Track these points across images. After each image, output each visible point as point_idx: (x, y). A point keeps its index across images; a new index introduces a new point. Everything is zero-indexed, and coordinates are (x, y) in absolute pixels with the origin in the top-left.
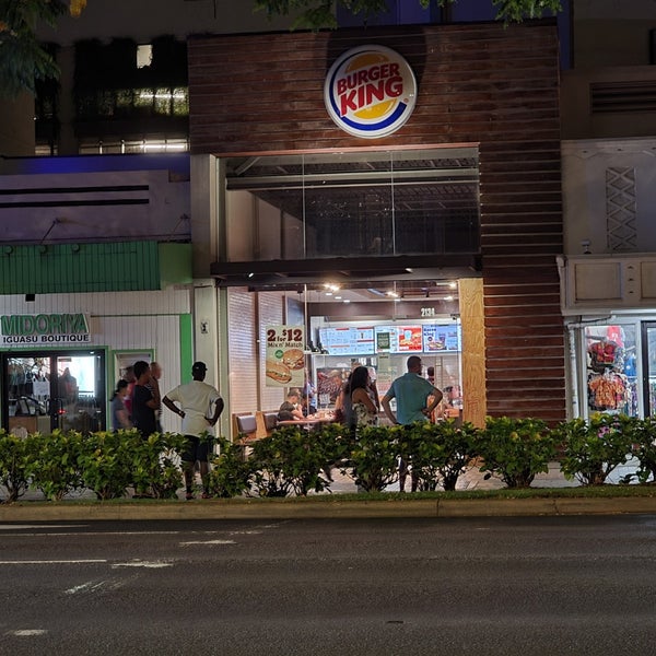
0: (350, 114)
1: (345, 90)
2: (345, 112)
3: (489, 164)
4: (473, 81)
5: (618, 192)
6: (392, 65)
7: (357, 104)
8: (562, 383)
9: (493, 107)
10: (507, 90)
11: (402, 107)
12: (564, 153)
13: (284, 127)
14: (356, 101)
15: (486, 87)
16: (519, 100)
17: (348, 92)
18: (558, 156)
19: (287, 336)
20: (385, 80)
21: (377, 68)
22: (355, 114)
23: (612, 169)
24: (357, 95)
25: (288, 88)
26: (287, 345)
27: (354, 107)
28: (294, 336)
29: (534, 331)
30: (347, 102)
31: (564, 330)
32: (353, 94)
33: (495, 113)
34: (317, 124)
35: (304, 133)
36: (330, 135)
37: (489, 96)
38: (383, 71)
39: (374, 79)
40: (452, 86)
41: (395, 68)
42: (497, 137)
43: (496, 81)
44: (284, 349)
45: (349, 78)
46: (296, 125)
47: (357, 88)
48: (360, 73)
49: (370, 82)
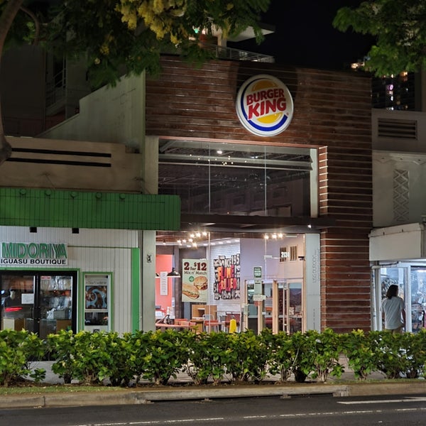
0: (254, 119)
1: (252, 103)
2: (250, 116)
3: (332, 160)
4: (324, 107)
5: (399, 184)
6: (280, 90)
7: (259, 113)
8: (368, 303)
9: (335, 124)
10: (343, 115)
11: (285, 118)
12: (374, 157)
13: (209, 123)
14: (259, 110)
15: (332, 111)
16: (350, 122)
17: (254, 104)
18: (370, 159)
19: (197, 267)
20: (277, 99)
21: (272, 90)
22: (258, 119)
23: (397, 170)
24: (260, 107)
25: (212, 96)
26: (197, 273)
27: (257, 115)
28: (201, 267)
29: (354, 270)
30: (252, 110)
31: (369, 269)
32: (257, 105)
33: (336, 128)
34: (230, 122)
35: (222, 128)
36: (238, 131)
37: (333, 117)
38: (275, 93)
39: (270, 98)
40: (312, 108)
41: (281, 92)
42: (338, 144)
43: (337, 108)
44: (195, 276)
45: (255, 94)
46: (216, 122)
47: (260, 102)
48: (262, 92)
49: (268, 99)
